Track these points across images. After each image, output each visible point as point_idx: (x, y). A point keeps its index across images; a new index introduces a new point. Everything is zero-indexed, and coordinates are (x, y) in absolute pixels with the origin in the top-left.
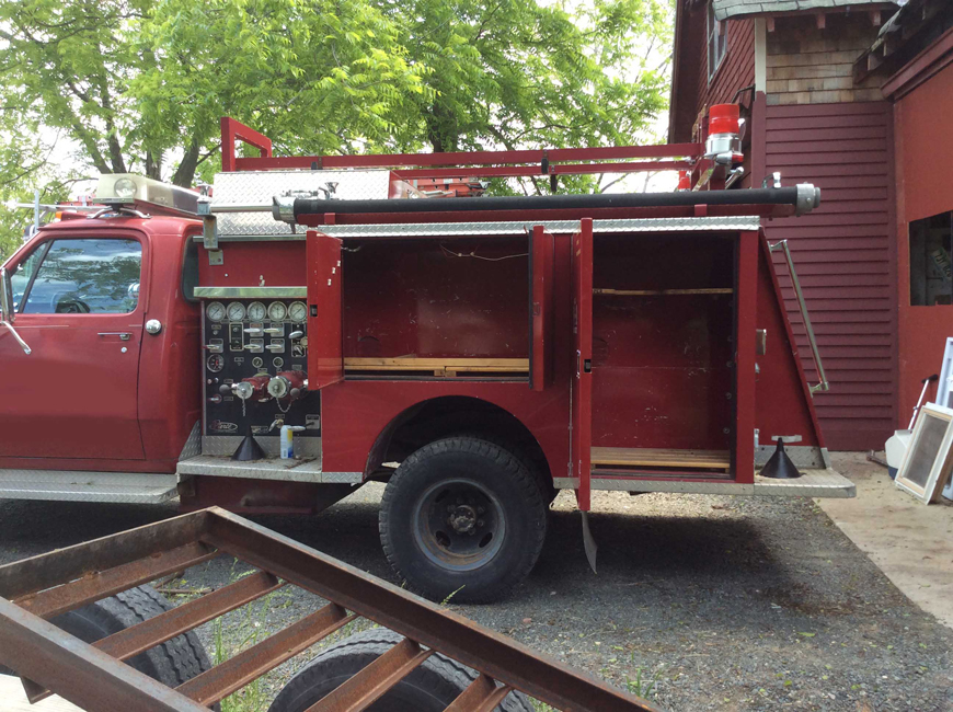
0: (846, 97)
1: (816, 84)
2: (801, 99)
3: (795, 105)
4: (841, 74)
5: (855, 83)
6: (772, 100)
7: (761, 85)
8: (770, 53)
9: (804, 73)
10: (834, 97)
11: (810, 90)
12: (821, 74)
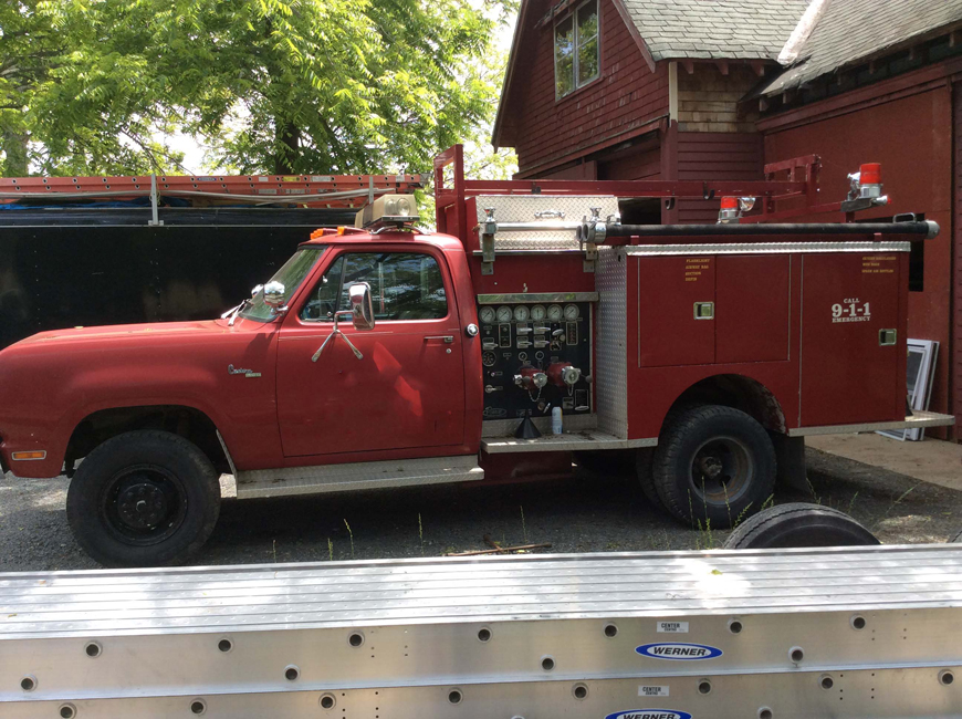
0: (732, 129)
1: (712, 117)
2: (702, 128)
3: (696, 132)
4: (728, 109)
5: (738, 118)
6: (682, 128)
7: (674, 114)
8: (680, 88)
9: (703, 107)
10: (724, 128)
11: (708, 121)
12: (716, 109)
